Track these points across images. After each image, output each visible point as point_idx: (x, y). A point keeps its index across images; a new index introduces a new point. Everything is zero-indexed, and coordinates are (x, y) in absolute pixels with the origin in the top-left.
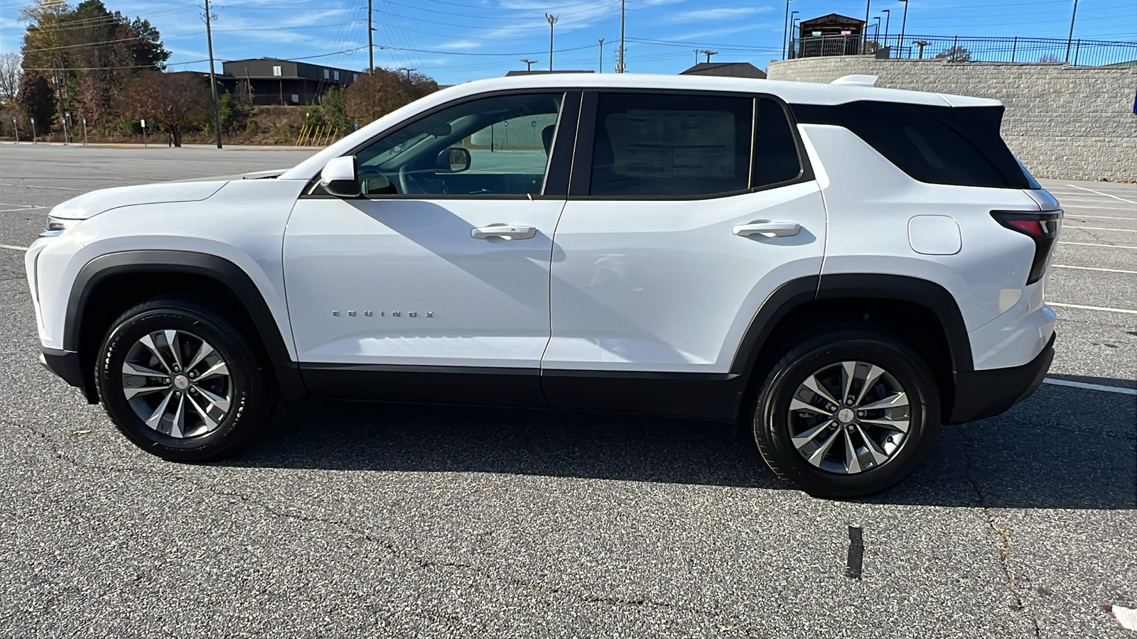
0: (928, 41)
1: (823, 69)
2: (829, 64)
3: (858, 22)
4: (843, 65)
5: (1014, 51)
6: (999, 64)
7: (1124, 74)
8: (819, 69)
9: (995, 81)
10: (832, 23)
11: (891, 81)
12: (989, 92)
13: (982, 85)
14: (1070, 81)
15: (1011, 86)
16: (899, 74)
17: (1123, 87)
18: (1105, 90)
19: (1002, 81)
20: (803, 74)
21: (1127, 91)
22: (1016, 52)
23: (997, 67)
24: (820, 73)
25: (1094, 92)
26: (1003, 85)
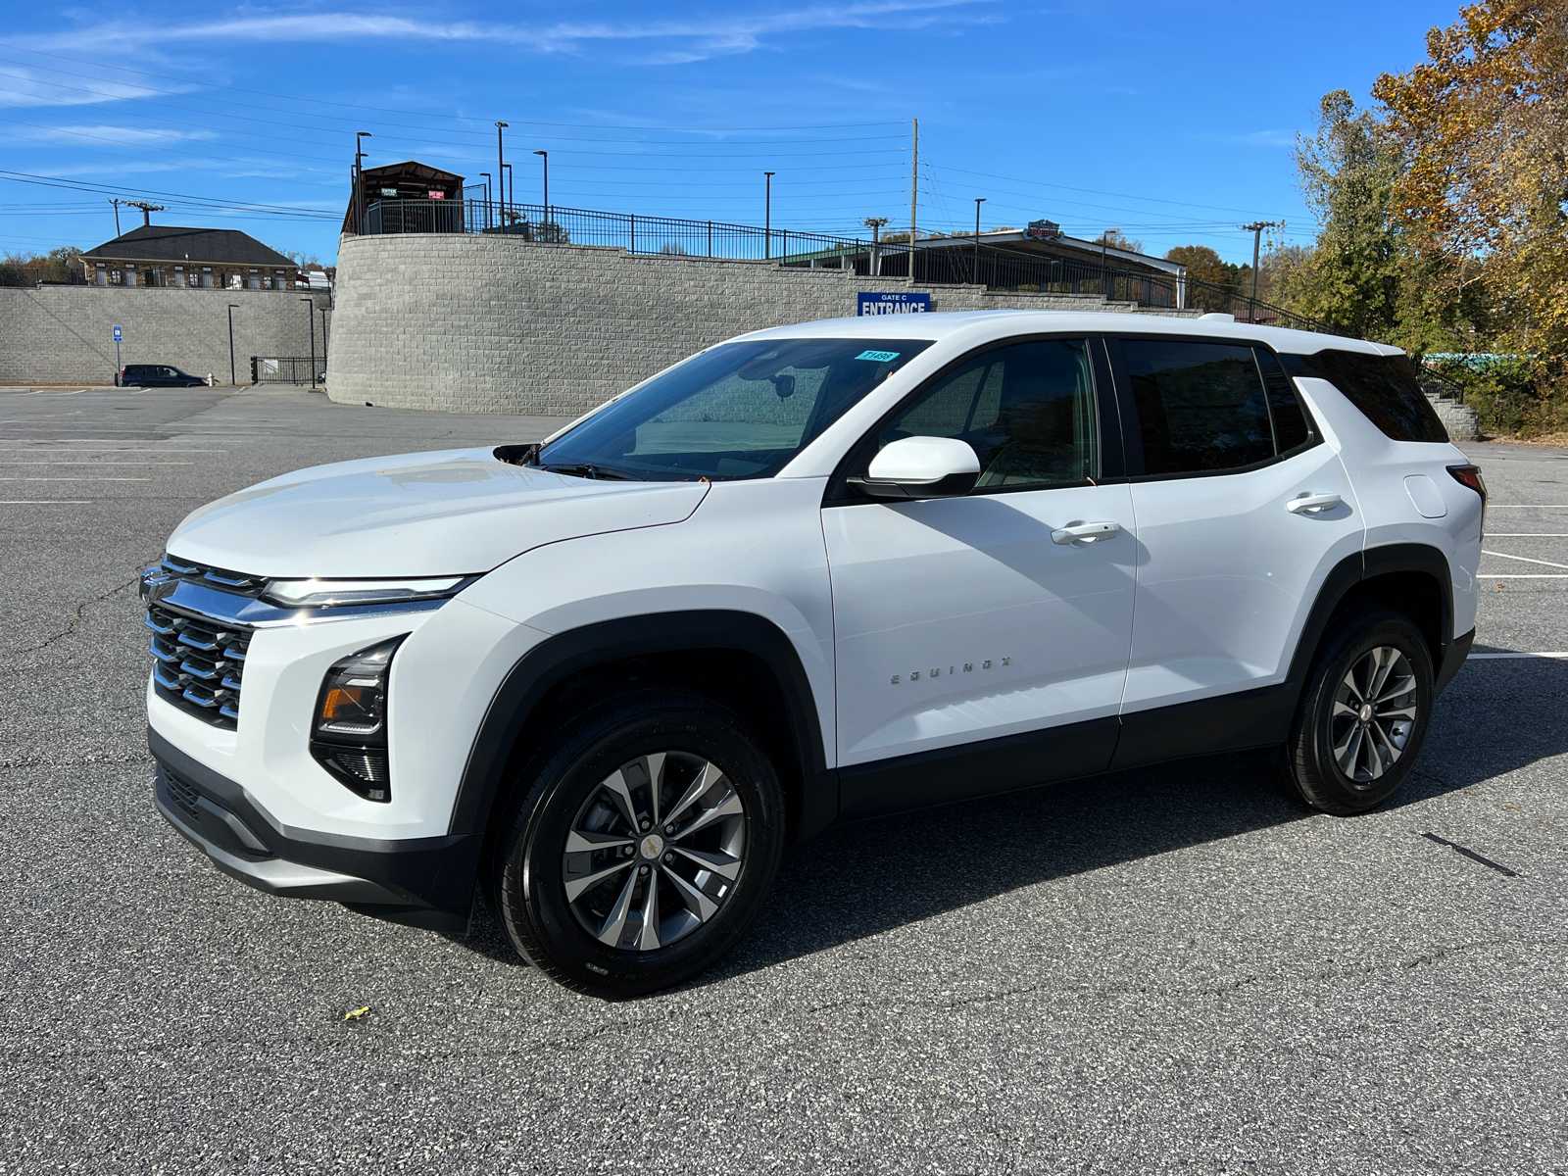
0: (522, 213)
1: (442, 254)
2: (451, 246)
3: (453, 179)
4: (475, 248)
5: (710, 237)
6: (694, 259)
7: (841, 279)
8: (436, 253)
9: (692, 283)
10: (411, 178)
11: (551, 277)
12: (687, 299)
13: (677, 289)
14: (783, 286)
15: (713, 291)
16: (561, 267)
17: (842, 297)
18: (823, 300)
19: (701, 283)
20: (409, 260)
21: (847, 301)
22: (712, 238)
23: (692, 264)
24: (438, 260)
25: (812, 303)
26: (703, 290)
